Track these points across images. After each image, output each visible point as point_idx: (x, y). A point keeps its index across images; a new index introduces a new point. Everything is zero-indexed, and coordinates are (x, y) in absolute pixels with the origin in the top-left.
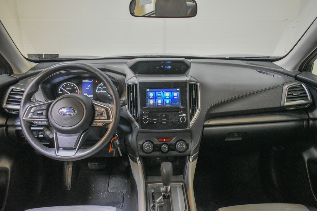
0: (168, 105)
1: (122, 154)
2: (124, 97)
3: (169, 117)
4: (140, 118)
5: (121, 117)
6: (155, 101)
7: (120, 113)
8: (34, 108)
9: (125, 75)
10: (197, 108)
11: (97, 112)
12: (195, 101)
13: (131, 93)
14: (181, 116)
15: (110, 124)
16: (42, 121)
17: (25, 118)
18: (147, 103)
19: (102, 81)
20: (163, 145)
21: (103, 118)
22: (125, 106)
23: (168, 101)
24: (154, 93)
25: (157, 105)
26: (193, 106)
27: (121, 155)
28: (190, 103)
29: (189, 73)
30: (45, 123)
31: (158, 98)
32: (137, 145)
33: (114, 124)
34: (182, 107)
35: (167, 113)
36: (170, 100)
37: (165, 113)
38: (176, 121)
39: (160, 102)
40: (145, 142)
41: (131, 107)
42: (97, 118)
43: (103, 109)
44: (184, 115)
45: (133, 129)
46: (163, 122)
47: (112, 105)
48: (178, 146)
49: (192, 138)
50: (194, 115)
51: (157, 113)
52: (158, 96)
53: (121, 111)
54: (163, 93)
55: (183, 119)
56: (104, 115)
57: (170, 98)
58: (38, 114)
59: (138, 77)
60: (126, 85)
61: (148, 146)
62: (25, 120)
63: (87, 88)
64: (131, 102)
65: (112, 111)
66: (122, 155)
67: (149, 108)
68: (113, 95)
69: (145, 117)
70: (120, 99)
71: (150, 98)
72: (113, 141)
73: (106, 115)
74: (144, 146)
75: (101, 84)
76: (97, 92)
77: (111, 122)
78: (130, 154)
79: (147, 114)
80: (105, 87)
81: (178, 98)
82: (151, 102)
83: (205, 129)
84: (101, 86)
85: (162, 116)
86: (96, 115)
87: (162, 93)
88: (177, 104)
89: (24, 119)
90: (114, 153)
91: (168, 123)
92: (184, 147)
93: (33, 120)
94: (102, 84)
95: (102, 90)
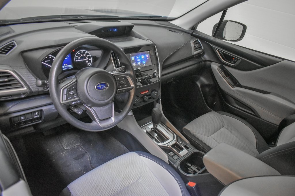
0: (145, 65)
14: (154, 72)
18: (132, 66)
23: (144, 62)
24: (134, 57)
25: (138, 67)
30: (79, 102)
31: (138, 60)
39: (139, 63)
42: (120, 86)
43: (123, 78)
46: (146, 79)
48: (153, 94)
57: (144, 59)
61: (137, 100)
63: (66, 59)
71: (133, 62)
76: (75, 61)
81: (149, 58)
84: (78, 55)
87: (139, 56)
89: (61, 103)
92: (157, 94)
94: (79, 52)
95: (79, 58)
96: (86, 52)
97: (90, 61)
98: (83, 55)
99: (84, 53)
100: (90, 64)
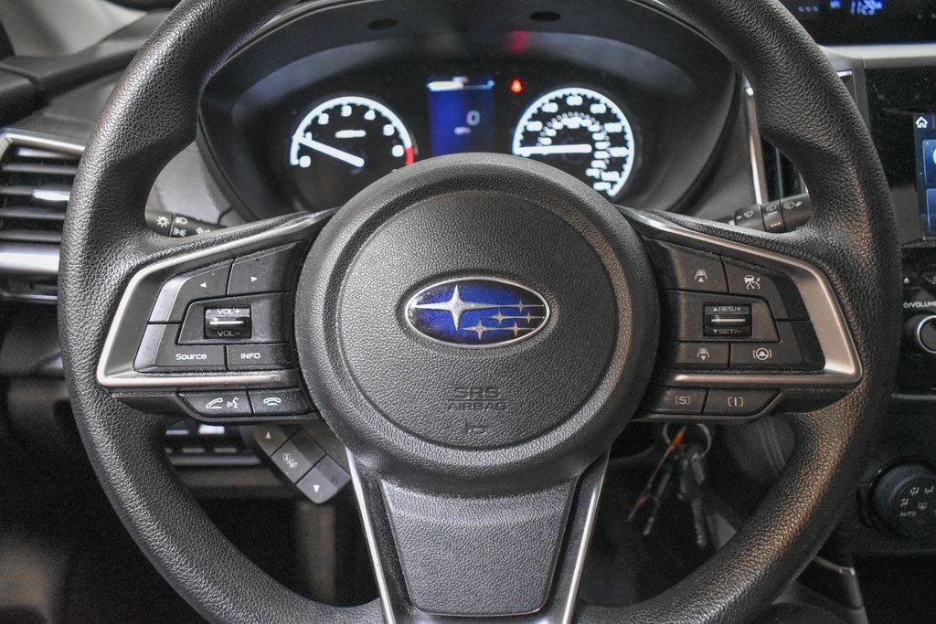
8: (174, 286)
16: (248, 389)
17: (107, 374)
21: (762, 354)
30: (272, 402)
42: (703, 354)
43: (751, 281)
58: (210, 332)
61: (921, 497)
62: (112, 389)
63: (460, 131)
75: (545, 100)
84: (543, 117)
89: (103, 378)
93: (179, 389)
94: (550, 101)
95: (547, 136)
96: (598, 102)
97: (615, 164)
98: (574, 122)
99: (584, 108)
100: (613, 183)
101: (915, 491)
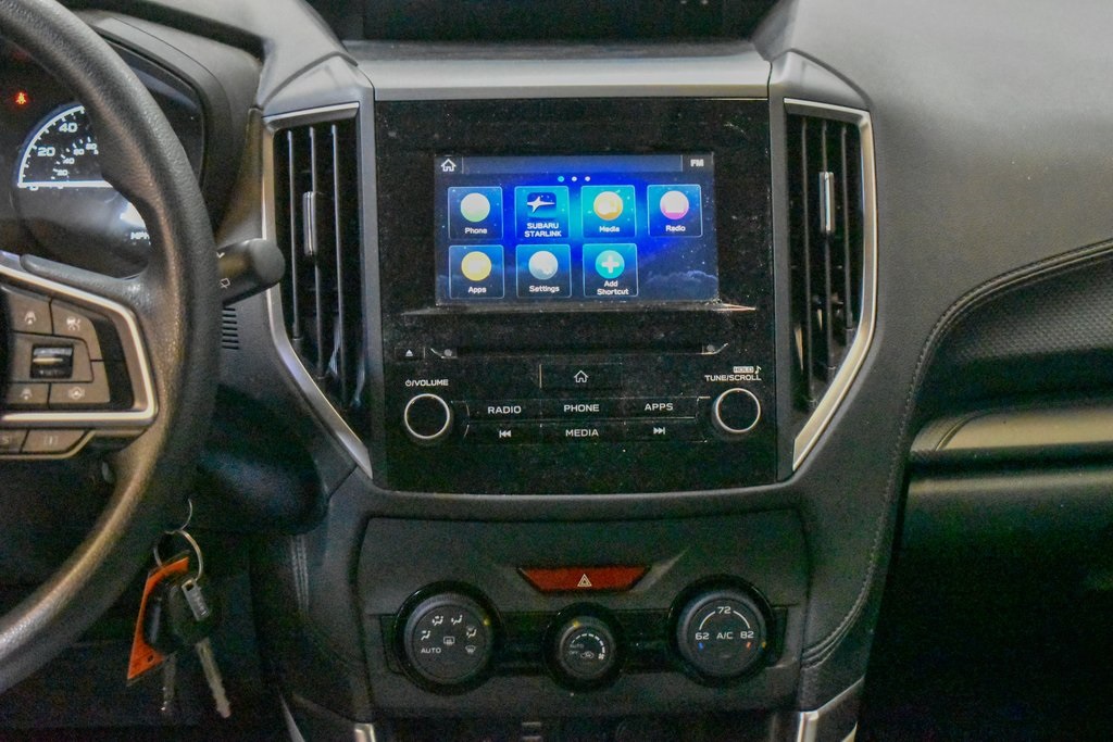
0: (611, 290)
1: (228, 696)
2: (250, 226)
3: (619, 389)
4: (379, 398)
5: (223, 390)
6: (510, 260)
7: (213, 356)
9: (253, 45)
10: (856, 318)
11: (28, 347)
12: (838, 258)
13: (310, 196)
14: (722, 378)
15: (133, 439)
18: (439, 278)
19: (72, 93)
20: (576, 625)
21: (76, 394)
22: (257, 297)
23: (610, 262)
24: (498, 190)
25: (524, 291)
26: (823, 296)
27: (223, 707)
28: (796, 277)
29: (785, 24)
31: (533, 229)
32: (359, 618)
33: (166, 447)
34: (727, 308)
35: (605, 360)
36: (633, 247)
37: (587, 359)
38: (677, 420)
39: (543, 263)
40: (425, 595)
41: (307, 311)
42: (27, 394)
43: (73, 323)
44: (745, 372)
45: (326, 488)
46: (574, 433)
47: (147, 282)
48: (693, 628)
49: (809, 562)
50: (824, 378)
51: (525, 358)
52: (535, 220)
53: (223, 336)
54: (575, 188)
55: (738, 409)
56: (80, 369)
57: (625, 234)
59: (361, 59)
60: (263, 126)
61: (446, 629)
64: (306, 265)
65: (150, 336)
66: (232, 707)
67: (460, 318)
68: (157, 202)
69: (427, 387)
70: (217, 243)
71: (462, 234)
72: (159, 588)
73: (100, 368)
74: (416, 633)
75: (62, 116)
76: (21, 185)
77: (144, 427)
78: (300, 699)
79: (438, 369)
80: (92, 147)
81: (692, 230)
82: (476, 265)
83: (923, 489)
85: (561, 387)
86: (21, 370)
87: (562, 192)
88: (690, 283)
90: (167, 691)
91: (609, 436)
92: (744, 635)
94: (64, 120)
95: (63, 167)
101: (438, 621)
